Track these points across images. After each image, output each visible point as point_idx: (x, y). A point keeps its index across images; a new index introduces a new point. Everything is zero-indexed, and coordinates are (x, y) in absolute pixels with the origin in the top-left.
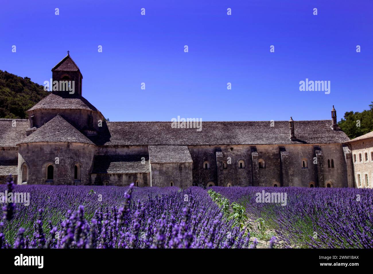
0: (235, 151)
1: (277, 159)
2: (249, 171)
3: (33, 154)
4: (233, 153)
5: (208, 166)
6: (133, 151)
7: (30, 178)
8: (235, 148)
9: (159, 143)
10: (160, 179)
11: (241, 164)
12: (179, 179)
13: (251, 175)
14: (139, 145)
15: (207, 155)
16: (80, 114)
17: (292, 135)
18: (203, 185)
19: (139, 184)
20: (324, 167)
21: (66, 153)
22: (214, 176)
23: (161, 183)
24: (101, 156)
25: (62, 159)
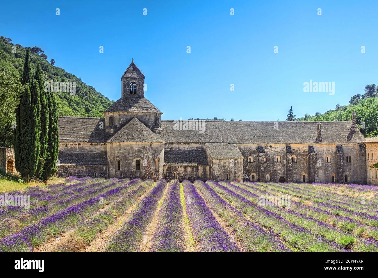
0: (273, 148)
1: (306, 155)
2: (284, 165)
3: (125, 151)
4: (272, 150)
5: (252, 161)
6: (192, 147)
7: (123, 169)
8: (273, 145)
9: (213, 141)
10: (219, 171)
11: (277, 159)
12: (233, 172)
13: (285, 168)
14: (198, 143)
15: (251, 151)
16: (150, 116)
17: (319, 136)
18: (247, 175)
19: (200, 174)
20: (343, 163)
21: (149, 150)
22: (256, 168)
23: (219, 175)
24: (168, 151)
25: (147, 156)
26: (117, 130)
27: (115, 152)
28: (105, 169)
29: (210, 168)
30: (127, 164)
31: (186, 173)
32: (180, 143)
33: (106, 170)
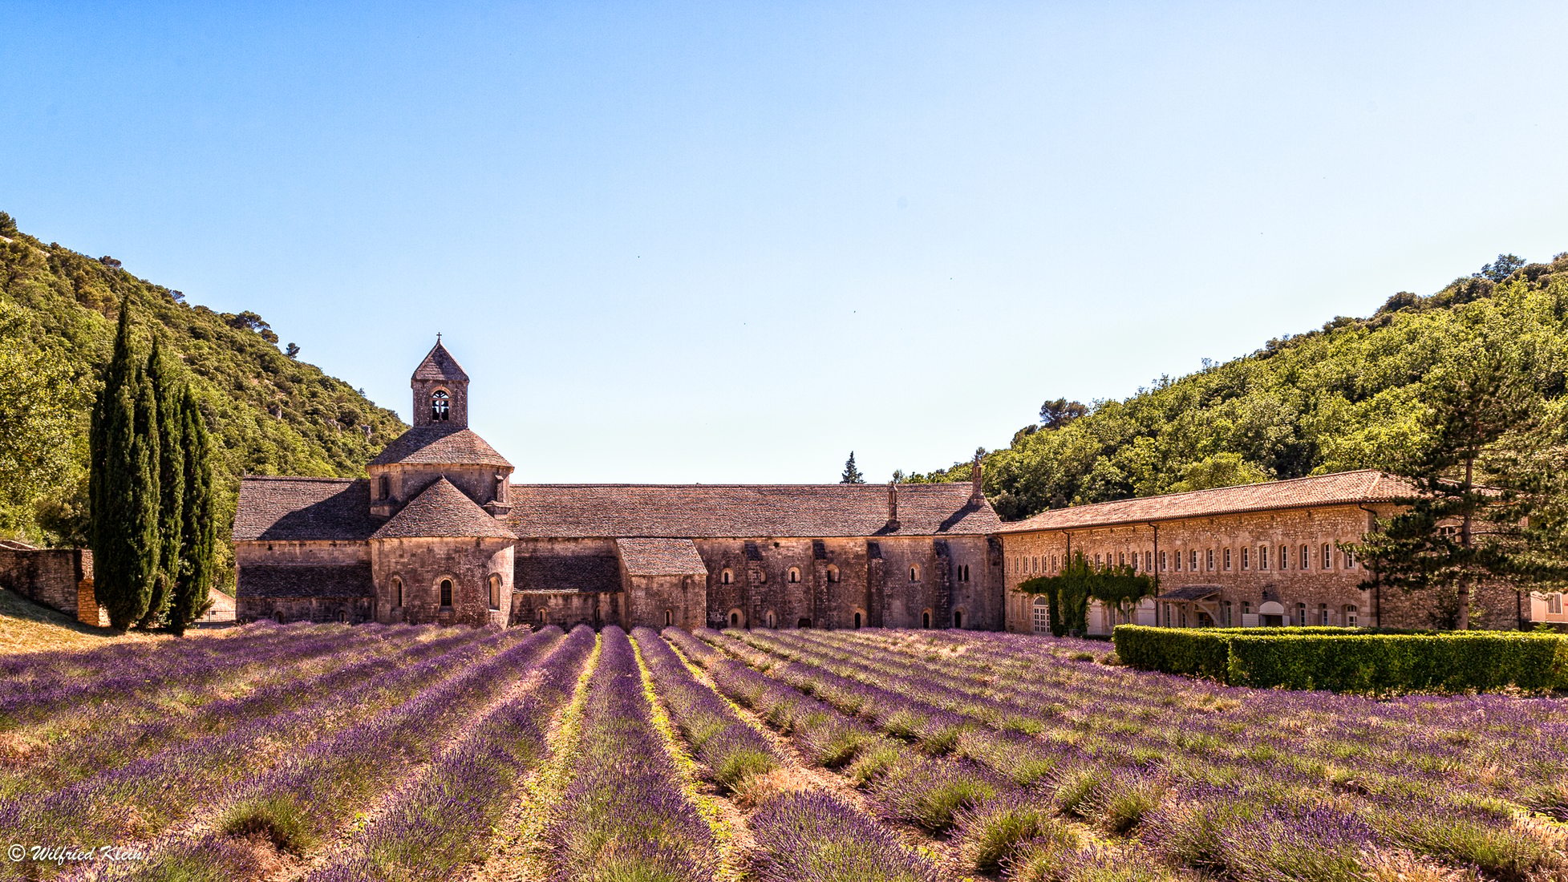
0: (782, 549)
1: (863, 566)
2: (809, 588)
3: (414, 558)
4: (779, 554)
5: (731, 579)
6: (585, 549)
7: (410, 604)
8: (783, 542)
9: (637, 533)
10: (647, 604)
11: (793, 574)
12: (682, 605)
13: (811, 595)
14: (599, 538)
15: (729, 557)
16: (480, 475)
17: (893, 518)
18: (721, 614)
19: (602, 614)
20: (950, 582)
21: (474, 557)
22: (742, 598)
23: (648, 614)
24: (525, 559)
25: (468, 569)
26: (397, 506)
27: (389, 561)
28: (366, 603)
29: (627, 597)
30: (418, 591)
31: (569, 612)
32: (556, 538)
33: (369, 606)
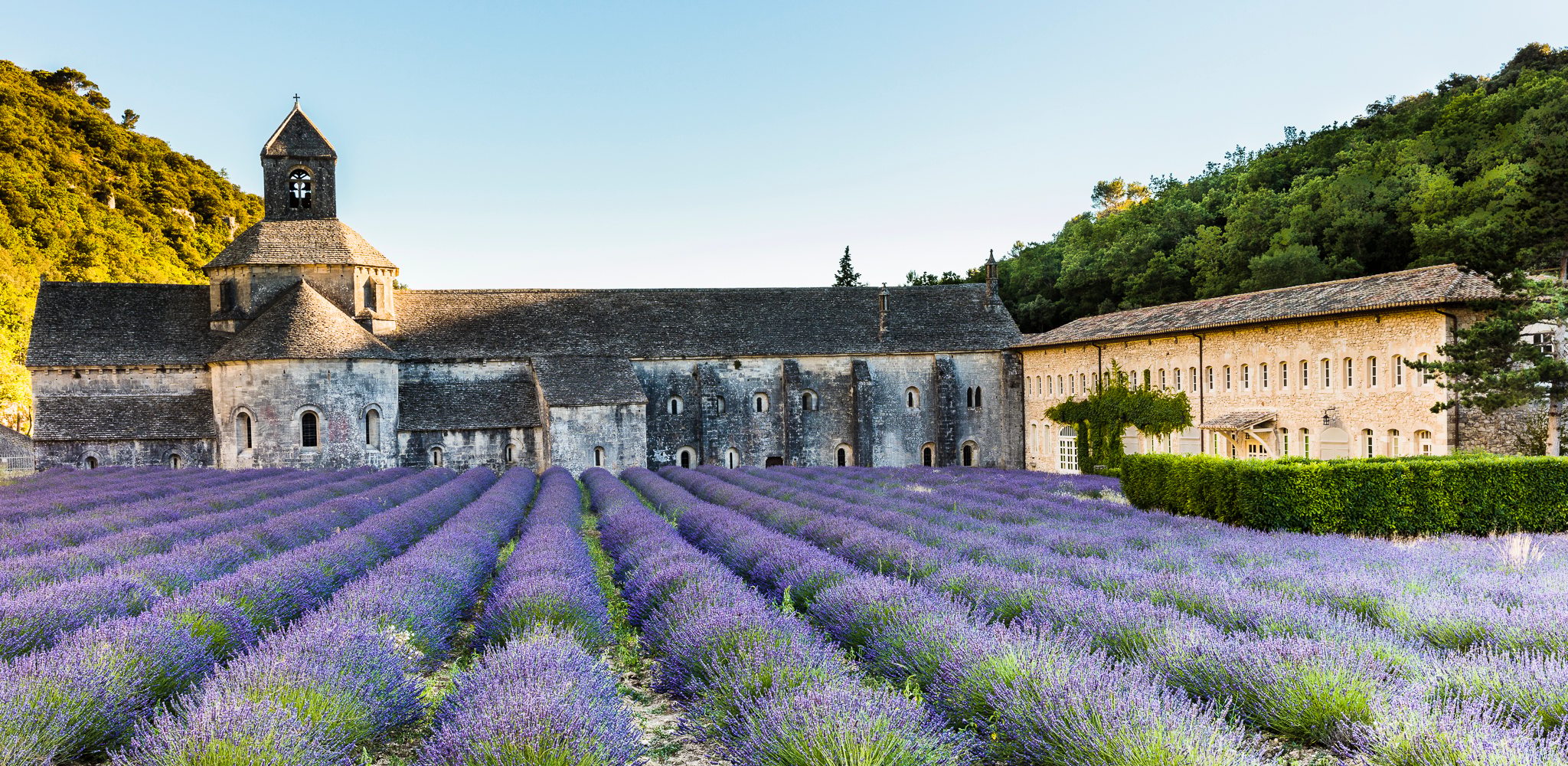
0: (744, 370)
1: (847, 390)
2: (779, 419)
3: (266, 386)
4: (741, 376)
5: (680, 408)
6: (492, 372)
7: (262, 444)
8: (745, 361)
9: (559, 352)
10: (570, 442)
11: (759, 401)
13: (782, 428)
14: (508, 358)
15: (677, 381)
18: (667, 453)
19: (515, 454)
20: (957, 408)
21: (344, 383)
22: (694, 432)
23: (573, 453)
24: (413, 385)
25: (337, 400)
26: (245, 322)
27: (234, 391)
28: (206, 446)
29: (545, 434)
30: (272, 428)
31: (473, 453)
32: (453, 359)
33: (210, 451)
